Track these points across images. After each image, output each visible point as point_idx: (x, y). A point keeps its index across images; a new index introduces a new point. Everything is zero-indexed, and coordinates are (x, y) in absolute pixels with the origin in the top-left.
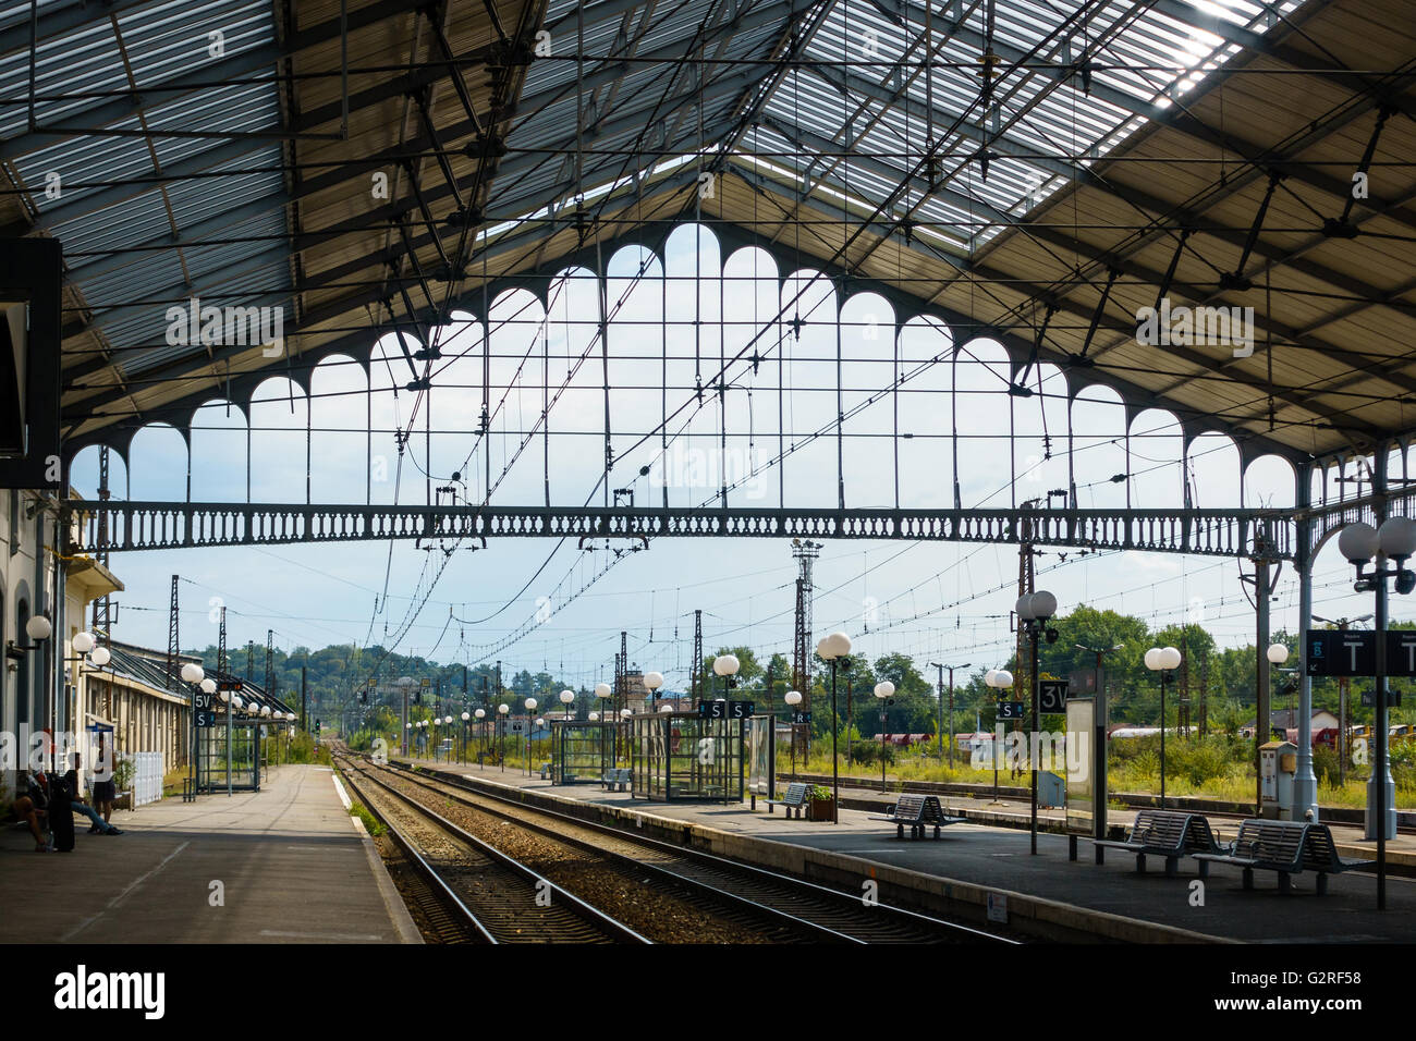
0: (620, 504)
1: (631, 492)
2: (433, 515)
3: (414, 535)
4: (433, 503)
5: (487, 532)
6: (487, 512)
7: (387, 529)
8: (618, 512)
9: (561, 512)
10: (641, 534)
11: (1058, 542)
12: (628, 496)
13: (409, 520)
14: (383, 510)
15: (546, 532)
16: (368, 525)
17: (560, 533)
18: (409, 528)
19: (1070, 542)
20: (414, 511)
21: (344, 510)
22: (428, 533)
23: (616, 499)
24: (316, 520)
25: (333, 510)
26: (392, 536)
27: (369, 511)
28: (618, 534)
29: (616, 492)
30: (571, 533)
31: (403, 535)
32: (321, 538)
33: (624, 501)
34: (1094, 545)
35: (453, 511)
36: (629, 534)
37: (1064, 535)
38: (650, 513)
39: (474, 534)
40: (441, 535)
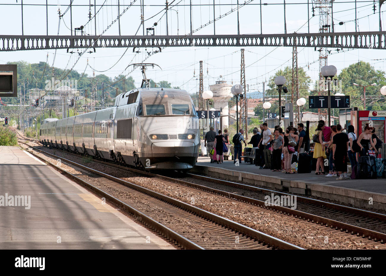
0: (149, 34)
1: (153, 29)
2: (73, 39)
3: (66, 47)
4: (73, 35)
5: (96, 46)
6: (96, 38)
7: (55, 45)
8: (149, 38)
9: (125, 38)
10: (158, 46)
11: (327, 46)
12: (152, 31)
13: (64, 41)
14: (53, 38)
15: (120, 45)
16: (47, 43)
17: (125, 46)
18: (64, 44)
19: (332, 46)
20: (66, 38)
21: (37, 37)
22: (72, 46)
23: (147, 32)
24: (26, 41)
25: (33, 37)
26: (57, 48)
27: (47, 38)
28: (149, 46)
29: (147, 29)
30: (129, 46)
31: (62, 47)
32: (28, 49)
33: (151, 33)
34: (342, 47)
35: (82, 38)
36: (153, 46)
37: (329, 43)
38: (162, 38)
39: (90, 46)
40: (77, 47)
